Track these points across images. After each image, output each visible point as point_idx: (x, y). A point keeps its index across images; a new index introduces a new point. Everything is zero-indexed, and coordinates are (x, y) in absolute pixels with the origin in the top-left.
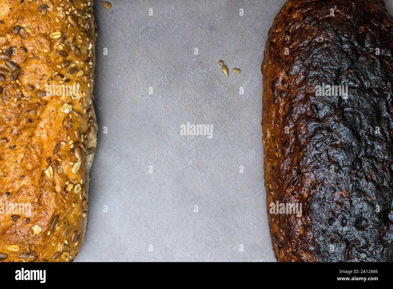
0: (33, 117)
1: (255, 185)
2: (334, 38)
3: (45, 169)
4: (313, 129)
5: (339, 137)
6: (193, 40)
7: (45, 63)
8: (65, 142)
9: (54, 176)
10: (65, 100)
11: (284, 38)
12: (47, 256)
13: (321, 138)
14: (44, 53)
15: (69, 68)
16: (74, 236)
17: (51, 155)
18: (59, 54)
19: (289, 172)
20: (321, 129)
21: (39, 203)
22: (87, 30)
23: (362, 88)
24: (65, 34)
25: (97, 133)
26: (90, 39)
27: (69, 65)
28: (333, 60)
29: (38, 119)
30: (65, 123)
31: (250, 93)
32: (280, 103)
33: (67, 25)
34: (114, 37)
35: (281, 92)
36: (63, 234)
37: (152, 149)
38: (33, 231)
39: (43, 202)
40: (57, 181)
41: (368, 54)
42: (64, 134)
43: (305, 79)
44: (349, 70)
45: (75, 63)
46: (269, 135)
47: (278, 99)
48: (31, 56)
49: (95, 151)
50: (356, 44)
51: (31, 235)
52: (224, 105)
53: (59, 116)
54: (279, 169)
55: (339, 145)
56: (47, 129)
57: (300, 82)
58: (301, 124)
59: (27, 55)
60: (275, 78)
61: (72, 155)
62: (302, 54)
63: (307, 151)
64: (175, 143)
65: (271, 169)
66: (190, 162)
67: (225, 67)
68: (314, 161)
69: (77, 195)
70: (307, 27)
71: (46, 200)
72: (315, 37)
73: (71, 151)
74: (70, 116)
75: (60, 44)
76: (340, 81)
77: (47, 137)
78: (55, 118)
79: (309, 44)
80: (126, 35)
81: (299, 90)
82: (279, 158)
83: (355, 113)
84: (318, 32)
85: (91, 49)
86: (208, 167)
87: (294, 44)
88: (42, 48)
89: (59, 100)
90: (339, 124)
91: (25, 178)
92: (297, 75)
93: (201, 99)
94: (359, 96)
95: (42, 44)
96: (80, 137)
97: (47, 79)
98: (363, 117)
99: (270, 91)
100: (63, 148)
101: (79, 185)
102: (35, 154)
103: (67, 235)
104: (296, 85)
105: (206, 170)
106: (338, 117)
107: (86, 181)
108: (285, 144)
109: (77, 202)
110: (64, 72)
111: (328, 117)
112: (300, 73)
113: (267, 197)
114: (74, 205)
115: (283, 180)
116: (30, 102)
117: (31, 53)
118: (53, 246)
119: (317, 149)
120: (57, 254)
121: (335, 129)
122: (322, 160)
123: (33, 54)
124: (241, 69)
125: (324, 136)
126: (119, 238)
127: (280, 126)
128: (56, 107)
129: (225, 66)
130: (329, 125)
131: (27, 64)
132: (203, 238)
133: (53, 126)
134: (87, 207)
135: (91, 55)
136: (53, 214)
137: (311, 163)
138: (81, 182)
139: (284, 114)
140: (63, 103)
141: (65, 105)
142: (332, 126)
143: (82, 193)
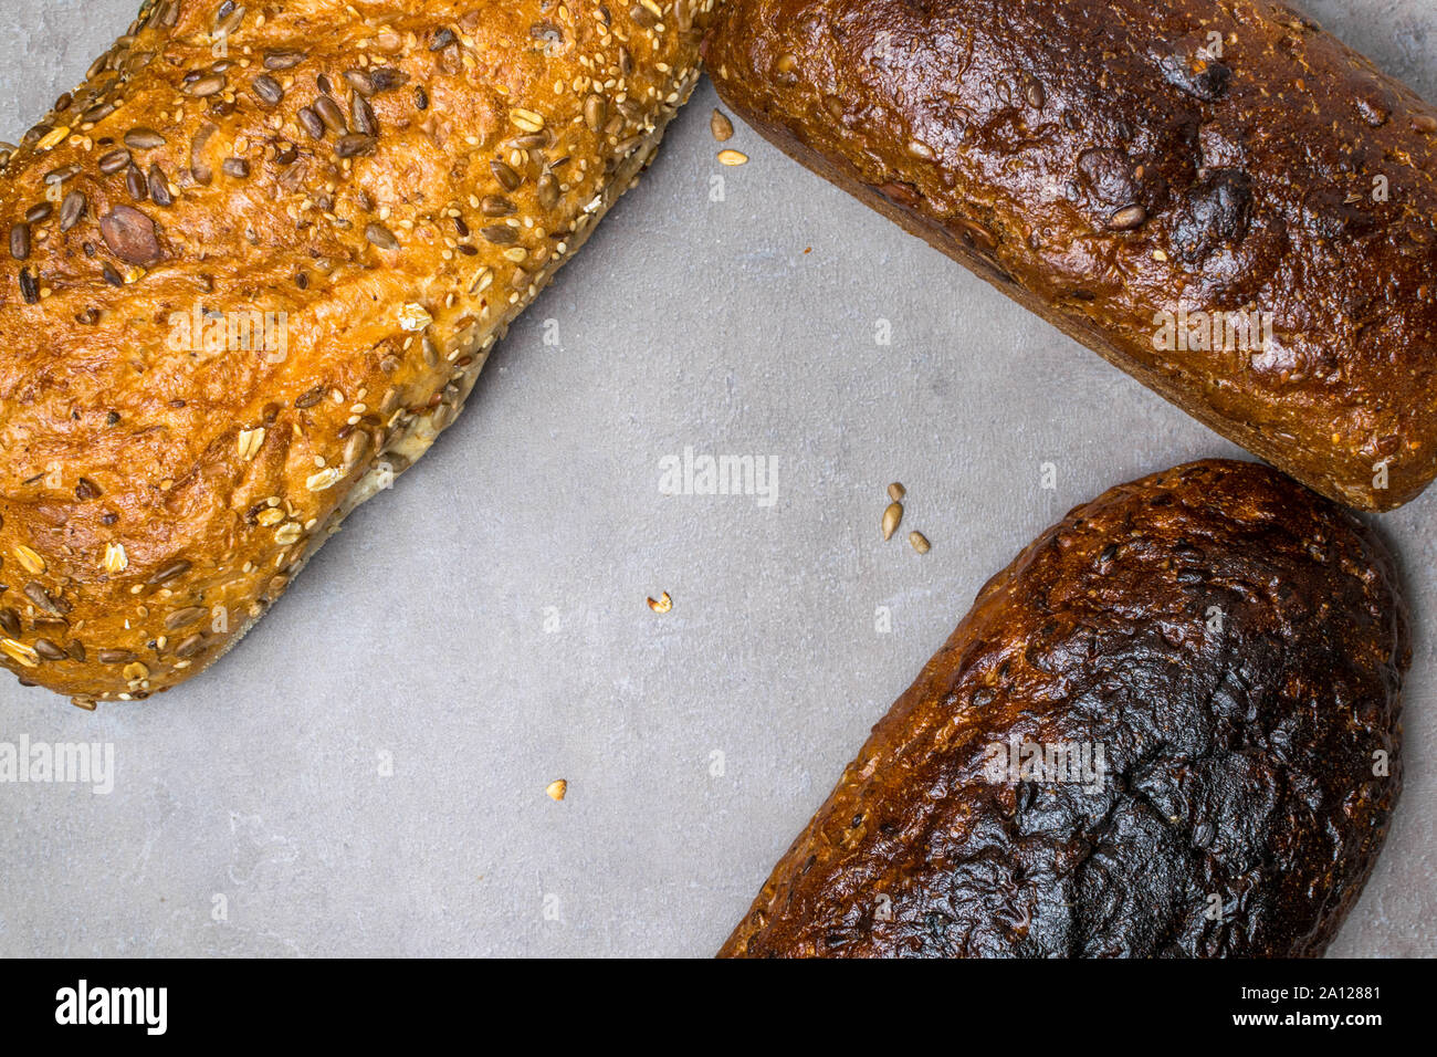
0: (315, 277)
1: (742, 865)
2: (1211, 655)
3: (247, 426)
4: (983, 843)
5: (1030, 912)
6: (870, 377)
7: (446, 168)
8: (345, 397)
9: (254, 458)
10: (424, 292)
11: (1095, 556)
12: (90, 640)
13: (986, 882)
14: (463, 141)
15: (496, 221)
16: (191, 640)
17: (287, 403)
18: (499, 172)
19: (843, 904)
20: (1003, 858)
21: (169, 499)
22: (619, 159)
23: (1180, 835)
24: (552, 131)
25: (445, 427)
26: (607, 185)
27: (501, 215)
28: (1166, 709)
29: (324, 291)
30: (380, 352)
31: (911, 626)
32: (956, 715)
33: (577, 114)
34: (678, 218)
35: (981, 687)
36: (169, 617)
37: (553, 575)
38: (104, 553)
39: (180, 503)
40: (253, 477)
41: (1261, 762)
42: (357, 375)
43: (1063, 701)
44: (1185, 765)
45: (521, 221)
46: (868, 771)
47: (960, 698)
48: (425, 127)
49: (405, 469)
50: (1252, 715)
51: (93, 561)
52: (819, 604)
53: (381, 320)
54: (824, 878)
55: (1013, 932)
56: (326, 330)
57: (1044, 701)
58: (964, 807)
59: (420, 118)
60: (994, 640)
61: (338, 442)
62: (1102, 635)
63: (924, 885)
64: (623, 603)
65: (806, 862)
66: (621, 682)
67: (896, 510)
68: (923, 925)
69: (274, 548)
70: (1170, 576)
71: (190, 503)
72: (1168, 617)
73: (341, 430)
74: (408, 342)
75: (519, 150)
76: (1144, 776)
77: (312, 349)
78: (366, 319)
79: (1140, 623)
80: (711, 234)
81: (1026, 719)
82: (845, 848)
83: (1117, 885)
84: (1184, 610)
85: (590, 213)
86: (657, 728)
87: (1105, 592)
88: (467, 127)
89: (412, 282)
90: (1054, 882)
91: (183, 410)
92: (1053, 676)
93: (774, 543)
94: (1159, 849)
95: (475, 116)
96: (392, 411)
97: (421, 210)
98: (1129, 907)
99: (958, 661)
100: (328, 406)
101: (297, 528)
102: (251, 370)
103: (174, 627)
104: (1029, 698)
105: (646, 734)
106: (1069, 861)
107: (326, 528)
108: (887, 825)
109: (259, 566)
110: (477, 223)
111: (1044, 842)
112: (1061, 678)
113: (744, 922)
114: (246, 567)
115: (811, 911)
116: (337, 235)
117: (433, 119)
118: (123, 628)
119: (952, 901)
120: (119, 655)
121: (1036, 885)
122: (945, 937)
123: (435, 126)
124: (936, 547)
125: (996, 881)
126: (300, 731)
127: (910, 770)
128: (390, 294)
129: (899, 509)
130: (1029, 866)
131: (402, 138)
132: (507, 894)
133: (349, 334)
134: (277, 594)
135: (577, 227)
136: (182, 552)
137: (913, 924)
138: (310, 524)
139: (945, 748)
140: (414, 297)
141: (415, 306)
142: (1035, 873)
143: (292, 551)
